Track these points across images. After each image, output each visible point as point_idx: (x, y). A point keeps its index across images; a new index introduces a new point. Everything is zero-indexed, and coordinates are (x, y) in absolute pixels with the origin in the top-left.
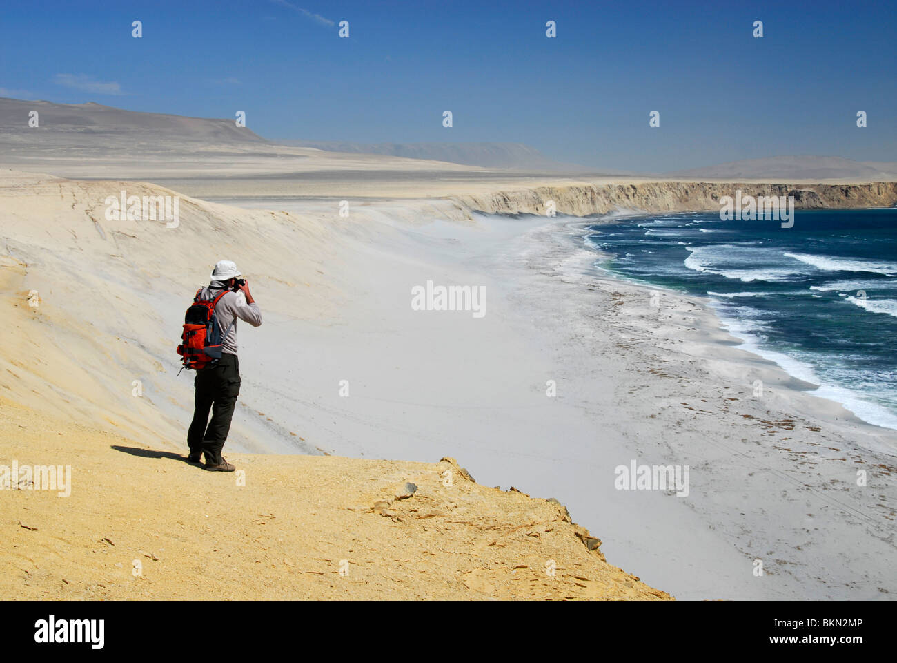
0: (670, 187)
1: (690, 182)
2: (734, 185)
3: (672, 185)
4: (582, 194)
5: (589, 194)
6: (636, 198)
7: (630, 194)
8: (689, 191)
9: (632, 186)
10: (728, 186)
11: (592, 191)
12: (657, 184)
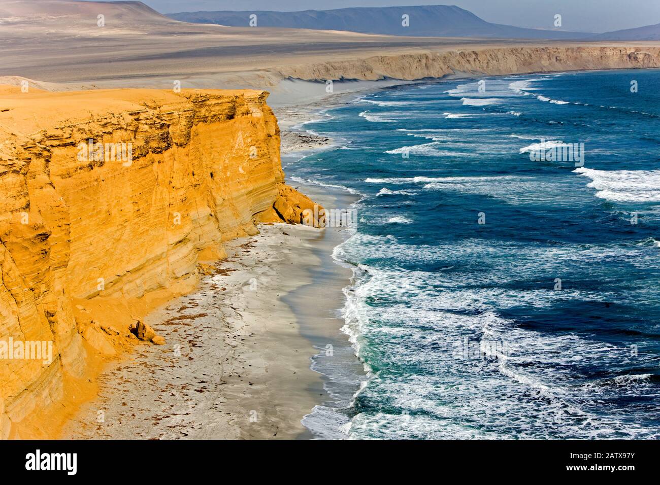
0: (514, 52)
1: (535, 46)
2: (578, 48)
3: (516, 50)
4: (416, 61)
5: (424, 61)
6: (477, 62)
7: (471, 59)
8: (532, 55)
9: (473, 52)
10: (573, 49)
11: (427, 58)
12: (499, 50)
